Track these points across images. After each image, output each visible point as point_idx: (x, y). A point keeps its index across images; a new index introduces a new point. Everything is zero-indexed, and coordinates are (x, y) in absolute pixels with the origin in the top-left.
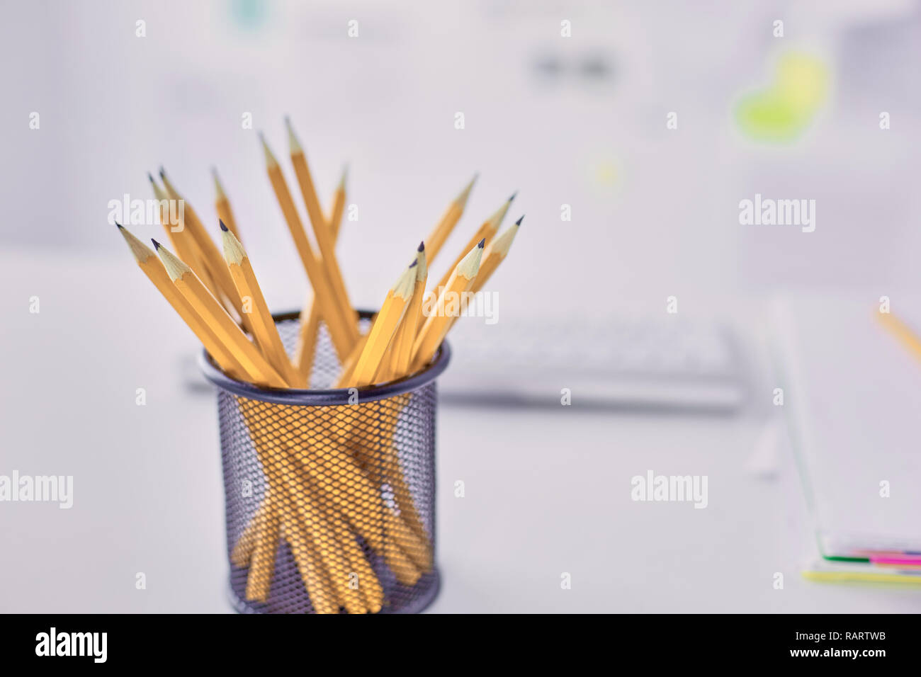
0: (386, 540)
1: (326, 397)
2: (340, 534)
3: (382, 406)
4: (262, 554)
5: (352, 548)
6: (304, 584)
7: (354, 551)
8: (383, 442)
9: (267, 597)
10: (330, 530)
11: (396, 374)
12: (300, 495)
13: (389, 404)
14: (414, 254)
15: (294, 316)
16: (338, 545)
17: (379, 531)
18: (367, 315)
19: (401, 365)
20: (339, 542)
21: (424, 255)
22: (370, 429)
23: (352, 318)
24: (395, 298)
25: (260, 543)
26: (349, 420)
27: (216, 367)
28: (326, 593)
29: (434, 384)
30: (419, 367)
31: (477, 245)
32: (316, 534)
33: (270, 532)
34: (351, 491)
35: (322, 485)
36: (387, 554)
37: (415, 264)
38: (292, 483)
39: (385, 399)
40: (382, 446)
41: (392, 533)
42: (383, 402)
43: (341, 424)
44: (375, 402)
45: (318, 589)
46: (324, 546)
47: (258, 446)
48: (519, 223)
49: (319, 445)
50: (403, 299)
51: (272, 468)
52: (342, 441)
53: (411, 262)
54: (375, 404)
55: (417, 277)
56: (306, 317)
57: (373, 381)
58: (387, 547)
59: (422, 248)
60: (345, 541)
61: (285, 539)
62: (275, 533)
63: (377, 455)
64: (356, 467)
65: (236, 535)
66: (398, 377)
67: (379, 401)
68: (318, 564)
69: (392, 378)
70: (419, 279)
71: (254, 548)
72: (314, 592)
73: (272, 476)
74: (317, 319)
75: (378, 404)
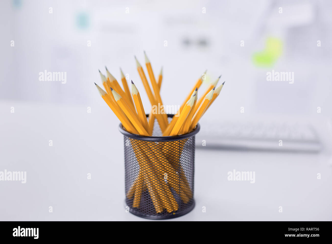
0: (180, 189)
1: (160, 139)
2: (164, 186)
4: (138, 193)
5: (170, 194)
6: (151, 200)
7: (170, 195)
9: (139, 207)
10: (160, 184)
11: (185, 132)
12: (154, 179)
13: (183, 142)
16: (163, 189)
17: (178, 186)
18: (171, 116)
19: (186, 129)
20: (164, 188)
23: (166, 117)
24: (188, 106)
25: (137, 189)
28: (158, 203)
29: (195, 136)
30: (191, 130)
31: (212, 89)
32: (156, 186)
33: (141, 182)
34: (172, 176)
35: (158, 169)
36: (180, 194)
37: (195, 95)
38: (151, 175)
39: (181, 140)
41: (182, 187)
42: (181, 141)
43: (165, 150)
44: (178, 141)
45: (156, 202)
46: (161, 193)
47: (136, 155)
48: (223, 84)
49: (161, 158)
50: (190, 107)
51: (142, 166)
54: (178, 142)
55: (195, 99)
56: (150, 116)
57: (178, 134)
58: (180, 191)
59: (197, 90)
60: (166, 188)
61: (145, 185)
62: (143, 183)
64: (170, 164)
65: (129, 189)
66: (185, 133)
67: (180, 140)
68: (154, 189)
69: (183, 133)
71: (135, 191)
72: (155, 203)
73: (143, 169)
75: (179, 141)
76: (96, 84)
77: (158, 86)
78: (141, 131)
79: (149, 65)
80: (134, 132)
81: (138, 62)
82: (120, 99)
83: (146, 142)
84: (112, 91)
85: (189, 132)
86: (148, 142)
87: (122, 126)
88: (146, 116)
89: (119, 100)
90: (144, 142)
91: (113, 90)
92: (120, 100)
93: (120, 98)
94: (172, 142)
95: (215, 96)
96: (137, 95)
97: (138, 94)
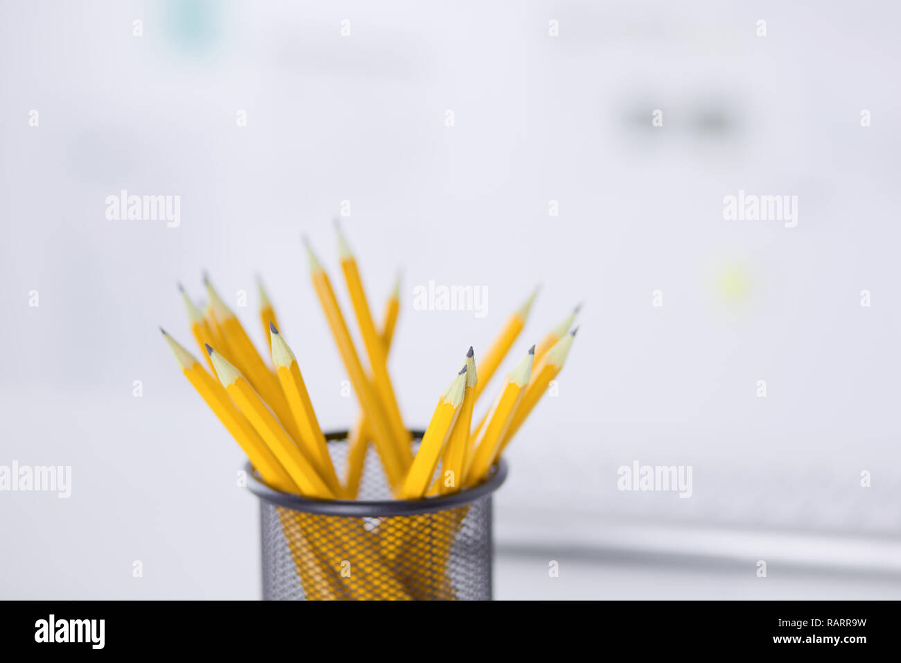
3: (434, 521)
8: (435, 559)
13: (441, 519)
14: (463, 360)
15: (341, 436)
18: (418, 435)
21: (473, 360)
22: (421, 537)
23: (403, 439)
24: (445, 405)
26: (399, 534)
27: (260, 480)
30: (473, 481)
31: (528, 352)
37: (465, 370)
40: (434, 563)
43: (391, 539)
48: (574, 334)
50: (453, 406)
52: (392, 565)
53: (460, 369)
55: (467, 382)
56: (354, 437)
59: (471, 353)
63: (428, 573)
70: (469, 385)
74: (366, 442)
75: (430, 518)
76: (164, 332)
77: (384, 341)
78: (308, 485)
79: (350, 267)
80: (287, 487)
81: (314, 259)
82: (236, 381)
83: (323, 517)
84: (210, 354)
85: (464, 488)
86: (330, 520)
87: (251, 470)
88: (323, 439)
89: (234, 383)
90: (316, 518)
91: (212, 353)
92: (236, 385)
93: (237, 377)
94: (406, 521)
95: (551, 373)
96: (291, 369)
97: (294, 364)
